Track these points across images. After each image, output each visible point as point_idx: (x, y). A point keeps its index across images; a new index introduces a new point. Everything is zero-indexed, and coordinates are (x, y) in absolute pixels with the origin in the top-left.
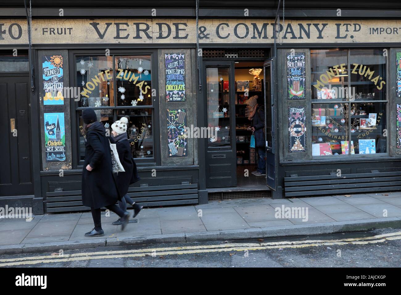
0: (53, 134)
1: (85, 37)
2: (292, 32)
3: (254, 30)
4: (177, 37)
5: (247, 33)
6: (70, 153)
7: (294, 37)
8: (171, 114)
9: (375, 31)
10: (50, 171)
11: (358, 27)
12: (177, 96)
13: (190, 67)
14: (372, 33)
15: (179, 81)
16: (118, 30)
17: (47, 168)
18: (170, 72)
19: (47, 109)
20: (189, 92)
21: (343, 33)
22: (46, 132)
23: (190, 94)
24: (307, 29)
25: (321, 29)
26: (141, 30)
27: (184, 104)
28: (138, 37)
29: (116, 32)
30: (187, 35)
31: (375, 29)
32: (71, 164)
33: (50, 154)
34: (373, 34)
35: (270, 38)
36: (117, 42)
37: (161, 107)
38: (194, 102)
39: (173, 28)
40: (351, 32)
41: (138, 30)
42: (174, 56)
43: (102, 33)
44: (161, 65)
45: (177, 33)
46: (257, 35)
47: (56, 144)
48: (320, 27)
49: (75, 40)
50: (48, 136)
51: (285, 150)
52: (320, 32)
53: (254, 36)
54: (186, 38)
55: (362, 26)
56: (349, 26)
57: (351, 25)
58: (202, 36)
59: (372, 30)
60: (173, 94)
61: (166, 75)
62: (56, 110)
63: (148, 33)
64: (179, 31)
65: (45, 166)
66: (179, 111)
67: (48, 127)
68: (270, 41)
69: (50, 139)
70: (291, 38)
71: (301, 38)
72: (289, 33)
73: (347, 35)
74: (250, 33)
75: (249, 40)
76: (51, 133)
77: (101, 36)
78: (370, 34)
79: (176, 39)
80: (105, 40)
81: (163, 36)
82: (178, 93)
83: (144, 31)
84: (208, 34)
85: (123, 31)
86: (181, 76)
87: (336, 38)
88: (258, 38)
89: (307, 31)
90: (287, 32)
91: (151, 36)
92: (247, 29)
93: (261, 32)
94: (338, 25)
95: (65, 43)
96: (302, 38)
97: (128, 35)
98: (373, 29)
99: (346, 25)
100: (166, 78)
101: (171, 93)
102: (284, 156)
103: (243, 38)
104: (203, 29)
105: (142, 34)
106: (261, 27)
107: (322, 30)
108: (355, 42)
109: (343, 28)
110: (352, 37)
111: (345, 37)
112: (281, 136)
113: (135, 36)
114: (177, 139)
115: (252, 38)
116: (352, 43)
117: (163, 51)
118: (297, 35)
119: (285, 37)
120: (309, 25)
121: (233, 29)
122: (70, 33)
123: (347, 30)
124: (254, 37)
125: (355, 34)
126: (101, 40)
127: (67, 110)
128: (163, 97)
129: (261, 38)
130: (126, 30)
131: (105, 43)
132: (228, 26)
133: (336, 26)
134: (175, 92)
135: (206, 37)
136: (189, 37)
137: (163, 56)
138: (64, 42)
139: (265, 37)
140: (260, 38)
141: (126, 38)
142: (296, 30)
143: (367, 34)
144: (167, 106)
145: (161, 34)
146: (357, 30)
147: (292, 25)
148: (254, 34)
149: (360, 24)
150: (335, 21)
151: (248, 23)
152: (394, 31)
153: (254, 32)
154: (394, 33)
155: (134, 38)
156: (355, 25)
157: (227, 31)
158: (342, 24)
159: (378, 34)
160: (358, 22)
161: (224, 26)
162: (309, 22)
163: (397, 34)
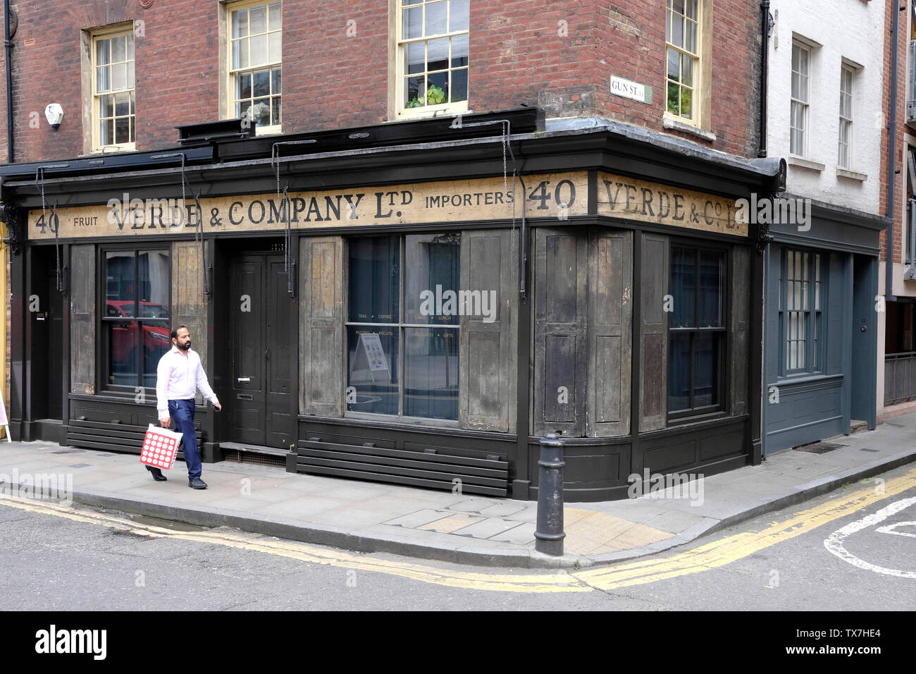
1: (108, 228)
2: (317, 211)
3: (271, 210)
4: (189, 224)
5: (263, 215)
6: (92, 374)
7: (319, 219)
9: (435, 202)
10: (77, 394)
11: (407, 196)
14: (429, 206)
17: (75, 390)
21: (386, 208)
23: (201, 303)
24: (336, 204)
25: (355, 204)
27: (195, 319)
31: (435, 198)
34: (431, 207)
35: (289, 221)
36: (134, 234)
37: (173, 320)
38: (206, 316)
40: (398, 206)
45: (189, 219)
46: (274, 218)
48: (354, 200)
49: (99, 232)
51: (307, 397)
52: (354, 208)
53: (271, 219)
54: (197, 225)
55: (413, 194)
56: (394, 195)
57: (397, 194)
58: (214, 221)
59: (429, 200)
64: (191, 216)
65: (73, 387)
68: (291, 226)
70: (316, 220)
71: (328, 219)
72: (313, 211)
73: (391, 211)
74: (266, 215)
75: (264, 226)
78: (427, 207)
79: (188, 227)
80: (124, 231)
84: (220, 219)
87: (376, 217)
88: (275, 221)
89: (337, 208)
90: (310, 211)
92: (263, 209)
93: (279, 213)
94: (379, 195)
95: (92, 236)
96: (330, 219)
98: (432, 198)
99: (390, 195)
102: (304, 407)
103: (258, 222)
104: (215, 212)
106: (279, 205)
108: (403, 223)
109: (385, 200)
110: (399, 214)
111: (389, 215)
112: (301, 375)
115: (268, 222)
116: (399, 224)
117: (178, 245)
118: (324, 215)
119: (308, 220)
120: (339, 197)
121: (248, 209)
122: (95, 224)
123: (392, 204)
124: (271, 221)
125: (403, 209)
126: (121, 231)
127: (92, 319)
129: (279, 221)
131: (123, 234)
132: (242, 206)
133: (375, 198)
135: (218, 223)
137: (178, 251)
138: (90, 235)
139: (284, 220)
140: (277, 222)
141: (142, 227)
142: (321, 206)
143: (421, 208)
146: (406, 202)
147: (317, 200)
148: (271, 215)
149: (410, 191)
150: (374, 188)
151: (264, 199)
152: (465, 200)
153: (271, 213)
154: (465, 204)
155: (149, 227)
156: (404, 193)
157: (240, 213)
158: (385, 194)
159: (438, 206)
160: (409, 187)
161: (238, 206)
162: (339, 193)
163: (470, 204)
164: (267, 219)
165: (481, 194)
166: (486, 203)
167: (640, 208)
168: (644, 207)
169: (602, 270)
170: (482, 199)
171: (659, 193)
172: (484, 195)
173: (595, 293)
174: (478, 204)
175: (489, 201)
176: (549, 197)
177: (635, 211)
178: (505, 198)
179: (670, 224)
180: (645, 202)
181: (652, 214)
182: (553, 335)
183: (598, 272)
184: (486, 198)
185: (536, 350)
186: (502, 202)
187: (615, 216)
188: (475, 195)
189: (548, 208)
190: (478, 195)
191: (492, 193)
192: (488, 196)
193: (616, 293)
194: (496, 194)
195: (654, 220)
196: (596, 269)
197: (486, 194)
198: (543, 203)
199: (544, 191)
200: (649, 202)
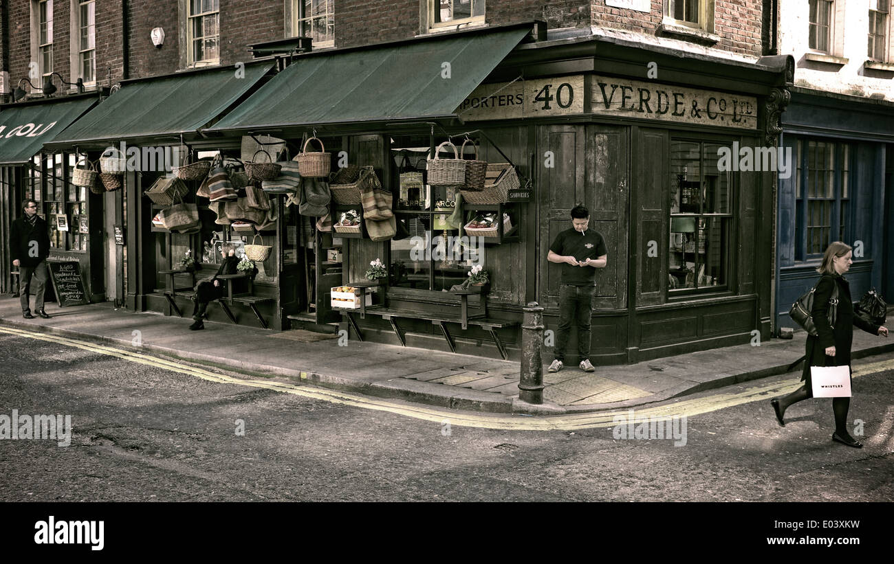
152: (482, 102)
154: (482, 106)
163: (487, 106)
165: (496, 97)
166: (500, 105)
167: (637, 106)
168: (641, 105)
169: (599, 162)
170: (497, 102)
171: (657, 92)
172: (498, 97)
173: (593, 182)
174: (493, 105)
175: (502, 102)
176: (551, 98)
177: (631, 109)
178: (516, 100)
179: (669, 120)
180: (642, 100)
181: (650, 111)
182: (555, 220)
183: (595, 163)
184: (500, 101)
185: (542, 232)
186: (513, 104)
187: (610, 114)
189: (550, 108)
190: (493, 98)
191: (504, 96)
192: (502, 98)
193: (613, 182)
194: (508, 96)
195: (653, 116)
196: (593, 161)
197: (500, 97)
198: (547, 104)
199: (547, 94)
200: (646, 101)
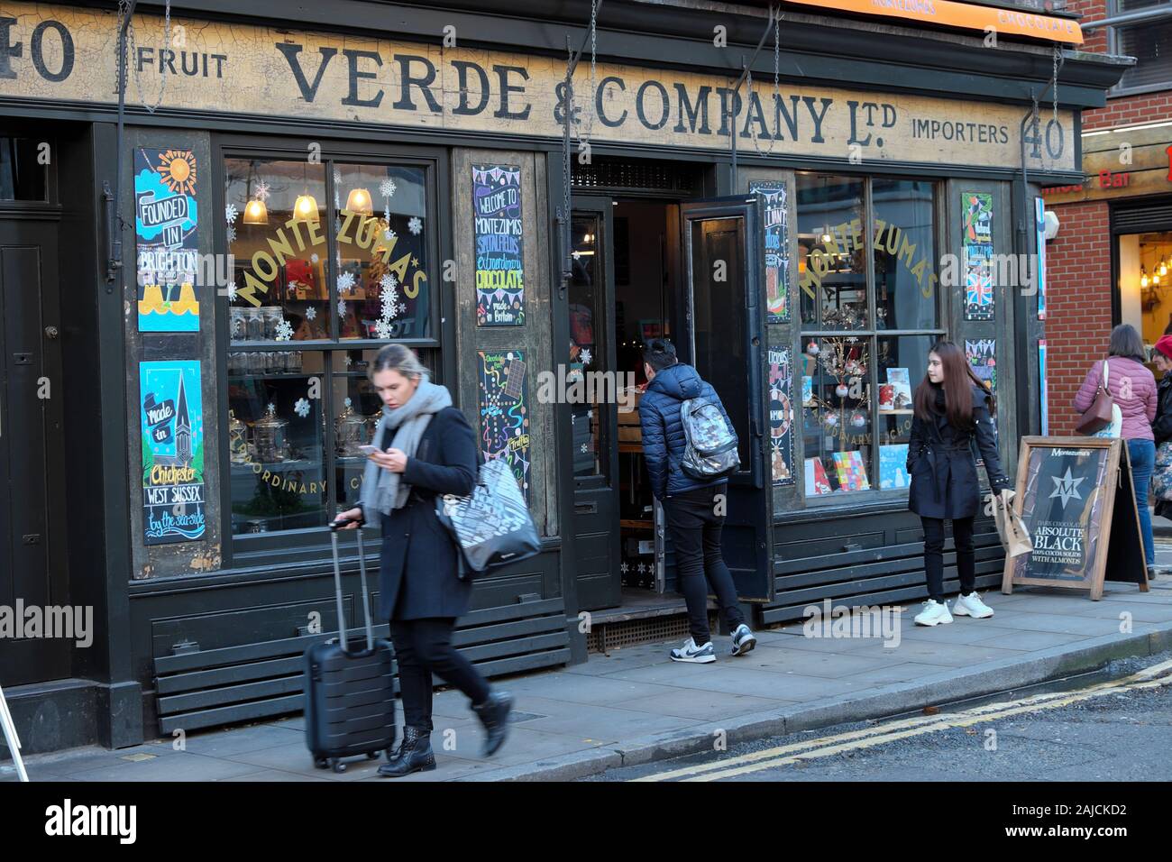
0: (168, 440)
1: (263, 90)
2: (760, 119)
3: (681, 105)
4: (503, 113)
5: (666, 113)
6: (215, 510)
7: (764, 135)
8: (490, 365)
9: (923, 128)
10: (155, 579)
11: (890, 115)
12: (504, 306)
13: (533, 213)
14: (917, 135)
15: (510, 256)
16: (354, 75)
17: (148, 569)
18: (485, 225)
19: (147, 348)
20: (532, 293)
21: (862, 128)
22: (147, 432)
23: (534, 301)
24: (790, 109)
25: (819, 115)
26: (414, 81)
27: (519, 336)
28: (405, 104)
29: (348, 81)
30: (529, 107)
31: (923, 122)
32: (218, 548)
33: (158, 512)
34: (919, 136)
35: (714, 132)
36: (351, 117)
37: (462, 343)
39: (494, 80)
40: (878, 128)
41: (407, 81)
42: (496, 173)
43: (310, 83)
44: (462, 202)
45: (504, 99)
46: (686, 123)
47: (176, 475)
48: (818, 106)
49: (234, 99)
50: (152, 447)
52: (818, 121)
53: (681, 122)
54: (524, 116)
55: (897, 111)
56: (873, 108)
57: (877, 109)
58: (561, 112)
59: (917, 123)
60: (495, 300)
61: (475, 236)
62: (176, 351)
63: (432, 92)
64: (509, 92)
65: (141, 561)
66: (510, 356)
67: (152, 414)
68: (715, 142)
69: (158, 460)
70: (759, 136)
71: (779, 137)
72: (756, 119)
73: (870, 136)
74: (671, 113)
75: (667, 137)
76: (161, 435)
77: (308, 93)
78: (914, 136)
79: (502, 119)
80: (319, 106)
81: (469, 107)
82: (506, 298)
83: (424, 84)
84: (577, 110)
85: (366, 80)
86: (513, 241)
87: (849, 142)
88: (689, 130)
89: (792, 118)
90: (749, 118)
91: (439, 102)
92: (666, 101)
93: (696, 113)
95: (206, 109)
96: (782, 138)
97: (381, 94)
98: (919, 121)
100: (476, 246)
101: (489, 299)
103: (655, 127)
104: (563, 92)
105: (416, 94)
106: (696, 97)
107: (822, 115)
108: (885, 158)
109: (862, 116)
110: (880, 142)
111: (867, 142)
113: (398, 99)
114: (507, 450)
115: (675, 130)
116: (880, 158)
117: (468, 155)
118: (771, 128)
119: (746, 134)
120: (795, 99)
121: (635, 96)
122: (220, 75)
123: (870, 123)
124: (680, 129)
125: (885, 134)
126: (308, 105)
127: (208, 350)
128: (468, 309)
129: (697, 130)
130: (373, 76)
131: (317, 115)
132: (623, 88)
133: (848, 109)
134: (500, 294)
135: (572, 117)
136: (532, 115)
137: (467, 174)
138: (200, 105)
139: (705, 130)
140: (693, 131)
141: (375, 103)
142: (768, 112)
143: (908, 136)
144: (478, 340)
145: (463, 98)
146: (888, 123)
147: (760, 98)
148: (681, 116)
149: (894, 106)
150: (846, 92)
151: (668, 81)
152: (958, 131)
153: (681, 112)
154: (957, 139)
155: (396, 106)
156: (885, 106)
157: (620, 101)
158: (861, 104)
159: (928, 137)
160: (891, 101)
161: (615, 85)
162: (795, 91)
163: (964, 139)
164: (672, 122)
165: (974, 125)
166: (981, 141)
170: (976, 134)
172: (977, 126)
174: (972, 140)
175: (983, 137)
176: (1041, 141)
178: (1000, 136)
184: (981, 133)
186: (996, 141)
188: (968, 125)
189: (1040, 156)
190: (971, 126)
191: (985, 126)
192: (983, 129)
194: (990, 127)
197: (980, 126)
198: (1036, 149)
199: (1036, 132)
